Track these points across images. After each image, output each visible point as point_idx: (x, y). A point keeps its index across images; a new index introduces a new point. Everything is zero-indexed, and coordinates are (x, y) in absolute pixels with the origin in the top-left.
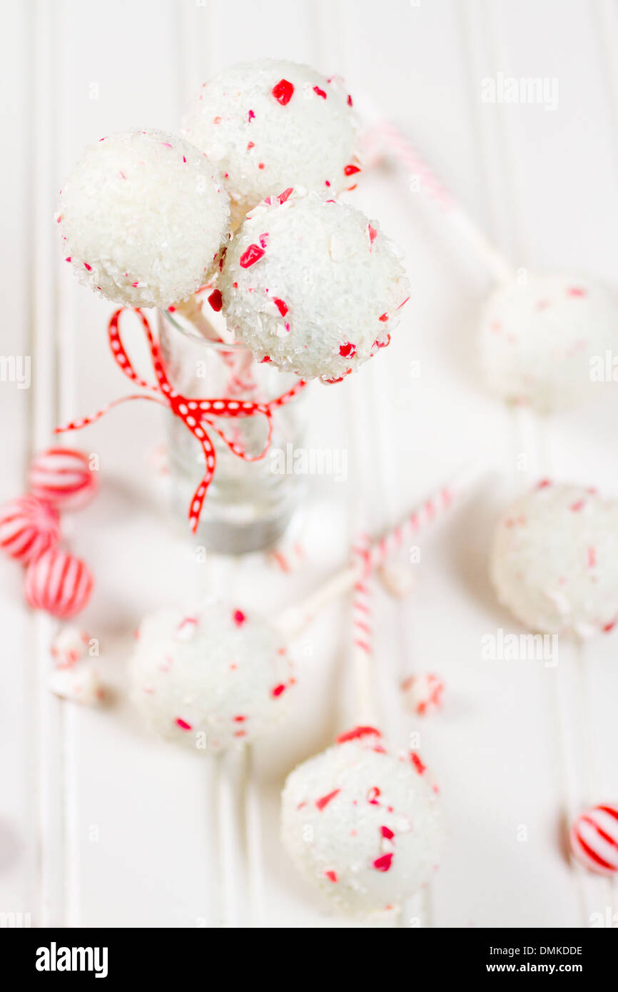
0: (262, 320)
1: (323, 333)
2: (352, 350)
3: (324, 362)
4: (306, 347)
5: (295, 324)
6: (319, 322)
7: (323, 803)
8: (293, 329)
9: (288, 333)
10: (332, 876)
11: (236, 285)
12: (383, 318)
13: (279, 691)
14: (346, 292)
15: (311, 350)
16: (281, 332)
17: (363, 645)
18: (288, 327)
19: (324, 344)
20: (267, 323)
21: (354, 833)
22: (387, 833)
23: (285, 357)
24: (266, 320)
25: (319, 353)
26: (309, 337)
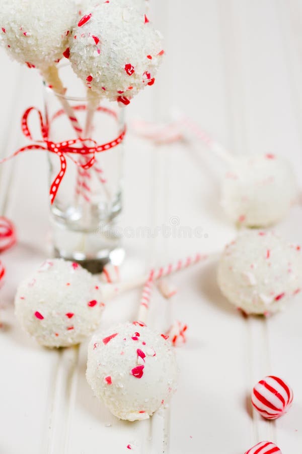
0: (86, 50)
1: (116, 55)
2: (132, 68)
3: (117, 75)
4: (108, 64)
5: (103, 49)
6: (115, 48)
7: (107, 340)
8: (102, 52)
9: (98, 55)
10: (109, 380)
11: (76, 37)
12: (149, 57)
13: (93, 303)
14: (130, 35)
15: (111, 67)
16: (95, 54)
17: (144, 304)
18: (99, 51)
19: (117, 62)
20: (89, 51)
21: (122, 353)
22: (141, 354)
23: (98, 73)
24: (88, 49)
25: (115, 69)
26: (110, 58)
